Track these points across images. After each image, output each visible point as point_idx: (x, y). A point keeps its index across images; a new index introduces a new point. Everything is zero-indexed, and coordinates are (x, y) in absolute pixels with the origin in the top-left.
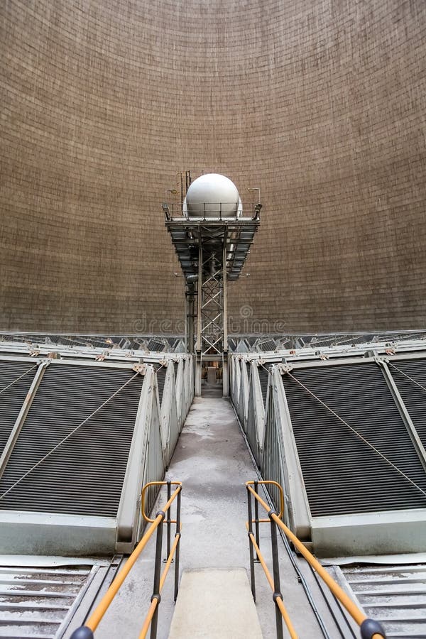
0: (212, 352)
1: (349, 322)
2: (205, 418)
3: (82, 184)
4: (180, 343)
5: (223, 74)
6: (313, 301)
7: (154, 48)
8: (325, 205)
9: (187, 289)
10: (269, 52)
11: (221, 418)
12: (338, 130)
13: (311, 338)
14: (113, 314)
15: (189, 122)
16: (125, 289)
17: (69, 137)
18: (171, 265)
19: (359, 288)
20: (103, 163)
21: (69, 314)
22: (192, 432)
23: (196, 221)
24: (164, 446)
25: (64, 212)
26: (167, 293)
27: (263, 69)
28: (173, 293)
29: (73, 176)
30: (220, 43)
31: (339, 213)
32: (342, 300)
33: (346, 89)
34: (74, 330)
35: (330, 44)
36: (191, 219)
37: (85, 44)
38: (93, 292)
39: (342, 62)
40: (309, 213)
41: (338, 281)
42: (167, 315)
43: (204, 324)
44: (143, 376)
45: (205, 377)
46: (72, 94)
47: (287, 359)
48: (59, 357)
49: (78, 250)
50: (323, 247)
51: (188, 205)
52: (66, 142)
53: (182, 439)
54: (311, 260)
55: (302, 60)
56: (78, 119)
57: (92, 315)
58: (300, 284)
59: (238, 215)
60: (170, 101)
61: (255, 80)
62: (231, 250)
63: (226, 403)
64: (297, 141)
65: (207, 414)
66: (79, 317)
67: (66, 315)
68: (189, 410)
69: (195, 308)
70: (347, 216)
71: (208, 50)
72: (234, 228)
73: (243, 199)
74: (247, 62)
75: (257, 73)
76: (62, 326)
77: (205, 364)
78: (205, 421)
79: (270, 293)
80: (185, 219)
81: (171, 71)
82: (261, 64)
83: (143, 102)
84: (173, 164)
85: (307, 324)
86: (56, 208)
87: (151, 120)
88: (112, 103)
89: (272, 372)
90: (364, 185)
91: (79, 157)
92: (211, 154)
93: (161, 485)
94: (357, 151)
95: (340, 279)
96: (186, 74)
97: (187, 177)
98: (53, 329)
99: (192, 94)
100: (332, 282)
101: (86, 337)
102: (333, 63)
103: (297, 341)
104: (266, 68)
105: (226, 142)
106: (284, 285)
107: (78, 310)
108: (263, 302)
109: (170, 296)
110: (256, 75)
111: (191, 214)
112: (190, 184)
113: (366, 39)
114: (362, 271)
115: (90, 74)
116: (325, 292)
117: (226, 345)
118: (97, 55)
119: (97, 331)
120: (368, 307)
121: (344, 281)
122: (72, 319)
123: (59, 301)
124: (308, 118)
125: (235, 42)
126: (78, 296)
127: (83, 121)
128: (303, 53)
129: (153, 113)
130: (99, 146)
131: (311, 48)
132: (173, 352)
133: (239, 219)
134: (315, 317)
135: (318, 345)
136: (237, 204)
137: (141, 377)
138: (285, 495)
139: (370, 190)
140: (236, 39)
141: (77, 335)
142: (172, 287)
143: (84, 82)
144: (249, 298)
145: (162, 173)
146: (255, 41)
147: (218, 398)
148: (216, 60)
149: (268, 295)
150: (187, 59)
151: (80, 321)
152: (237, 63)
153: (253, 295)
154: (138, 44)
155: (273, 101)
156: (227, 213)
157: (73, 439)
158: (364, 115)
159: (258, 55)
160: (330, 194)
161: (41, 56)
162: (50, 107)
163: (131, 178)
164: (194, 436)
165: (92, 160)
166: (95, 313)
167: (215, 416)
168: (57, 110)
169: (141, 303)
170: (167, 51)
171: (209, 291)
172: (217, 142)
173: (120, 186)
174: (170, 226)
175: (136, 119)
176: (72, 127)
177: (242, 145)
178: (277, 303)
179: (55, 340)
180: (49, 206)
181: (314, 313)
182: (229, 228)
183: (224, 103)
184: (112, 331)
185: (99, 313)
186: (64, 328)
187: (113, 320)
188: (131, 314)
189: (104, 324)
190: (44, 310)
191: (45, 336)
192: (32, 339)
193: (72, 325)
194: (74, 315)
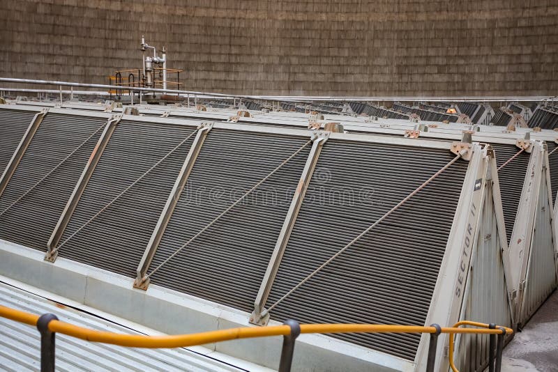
14: (461, 57)
21: (381, 62)
34: (390, 92)
57: (422, 62)
66: (398, 66)
67: (375, 63)
76: (371, 84)
98: (356, 90)
101: (411, 103)
107: (395, 54)
119: (433, 92)
122: (387, 70)
123: (363, 39)
126: (396, 26)
141: (396, 99)
151: (401, 74)
166: (428, 57)
169: (519, 32)
179: (359, 108)
184: (458, 90)
185: (435, 57)
186: (373, 88)
187: (461, 70)
188: (498, 55)
189: (445, 78)
190: (340, 57)
191: (342, 102)
192: (324, 108)
193: (386, 81)
194: (390, 64)
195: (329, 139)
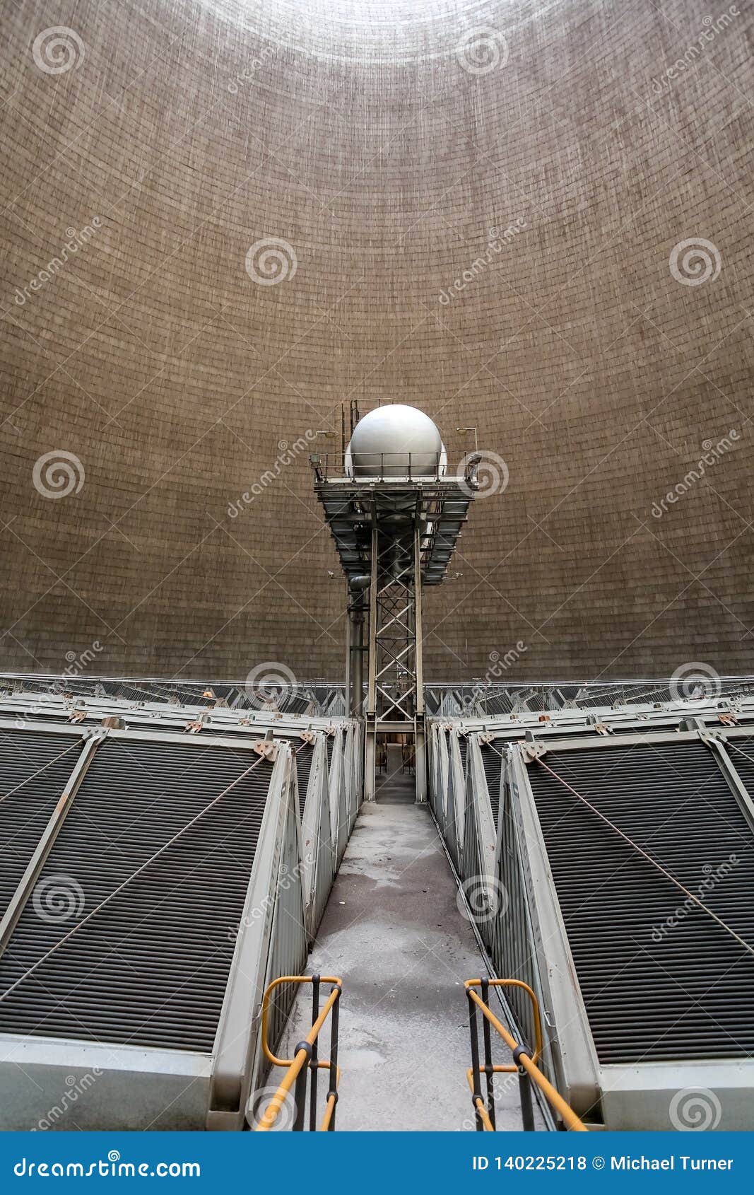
0: (396, 716)
1: (646, 659)
2: (383, 844)
3: (175, 421)
4: (336, 697)
5: (412, 249)
6: (577, 622)
7: (301, 215)
8: (590, 453)
9: (350, 600)
10: (486, 217)
11: (412, 845)
12: (605, 332)
13: (576, 689)
14: (218, 643)
15: (355, 322)
16: (240, 599)
17: (159, 348)
18: (322, 557)
19: (660, 598)
20: (212, 387)
21: (140, 643)
22: (359, 873)
23: (368, 484)
24: (307, 900)
25: (142, 467)
26: (316, 607)
27: (476, 241)
28: (325, 607)
29: (161, 408)
30: (407, 206)
31: (615, 466)
32: (631, 619)
33: (614, 269)
34: (146, 673)
35: (583, 205)
36: (359, 480)
37: (194, 212)
38: (183, 604)
39: (604, 230)
40: (563, 466)
41: (621, 585)
42: (313, 645)
43: (381, 663)
44: (273, 763)
45: (381, 762)
46: (167, 284)
47: (534, 732)
48: (121, 725)
49: (162, 531)
50: (590, 526)
51: (354, 457)
52: (154, 355)
53: (341, 885)
54: (571, 548)
55: (539, 228)
56: (175, 320)
57: (181, 645)
58: (552, 591)
59: (440, 473)
60: (325, 291)
61: (463, 258)
62: (429, 531)
63: (422, 815)
64: (537, 350)
65: (385, 836)
66: (157, 649)
67: (134, 644)
68: (353, 828)
69: (365, 634)
70: (630, 472)
71: (387, 216)
72: (432, 494)
73: (447, 445)
74: (450, 232)
75: (466, 246)
76: (127, 664)
77: (384, 739)
78: (384, 849)
79: (499, 607)
80: (348, 480)
81: (327, 248)
82: (474, 234)
83: (281, 294)
84: (328, 388)
85: (567, 663)
86: (129, 460)
87: (293, 320)
88: (231, 296)
89: (509, 757)
90: (657, 419)
91: (173, 378)
92: (392, 373)
93: (299, 983)
94: (641, 363)
95: (624, 581)
96: (352, 251)
97: (352, 410)
98: (110, 670)
99: (361, 279)
100: (611, 586)
101: (169, 686)
102: (591, 231)
103: (551, 696)
104: (481, 240)
105: (418, 352)
106: (524, 593)
107: (155, 636)
108: (486, 624)
109: (319, 611)
110: (466, 251)
111: (359, 472)
112: (357, 422)
113: (641, 197)
114: (663, 567)
115: (200, 254)
116: (598, 604)
117: (420, 702)
118: (211, 227)
119: (188, 674)
120: (679, 632)
121: (631, 584)
122: (145, 651)
124: (553, 314)
125: (430, 203)
126: (158, 610)
127: (183, 323)
128: (541, 217)
129: (297, 310)
130: (207, 362)
131: (554, 210)
132: (323, 714)
133: (443, 479)
134: (582, 650)
135: (591, 703)
136: (438, 455)
137: (268, 764)
138: (543, 1013)
139: (668, 428)
140: (432, 199)
141: (152, 680)
142: (323, 596)
143: (188, 267)
144: (460, 615)
145: (308, 402)
146: (462, 202)
147: (407, 803)
148: (401, 229)
149: (494, 610)
150: (353, 229)
151: (158, 656)
152: (433, 234)
153: (469, 611)
154: (276, 210)
155: (495, 289)
156: (420, 470)
157: (138, 884)
158: (648, 307)
159: (467, 221)
160: (598, 435)
161: (125, 231)
162: (132, 305)
163: (257, 411)
164: (363, 879)
165: (194, 383)
166: (186, 641)
167: (401, 839)
168: (143, 308)
169: (267, 625)
170: (321, 219)
171: (389, 604)
172: (402, 353)
173: (238, 424)
174: (323, 493)
175: (270, 319)
176: (163, 332)
177: (444, 357)
178: (512, 625)
179: (113, 690)
180: (118, 458)
181: (578, 642)
182: (425, 494)
183: (413, 293)
184: (214, 674)
185: (193, 641)
186: (129, 669)
187: (217, 655)
188: (249, 644)
189: (202, 662)
190: (97, 635)
191: (94, 682)
192: (73, 688)
193: (144, 662)
194: (148, 645)
195: (107, 737)
